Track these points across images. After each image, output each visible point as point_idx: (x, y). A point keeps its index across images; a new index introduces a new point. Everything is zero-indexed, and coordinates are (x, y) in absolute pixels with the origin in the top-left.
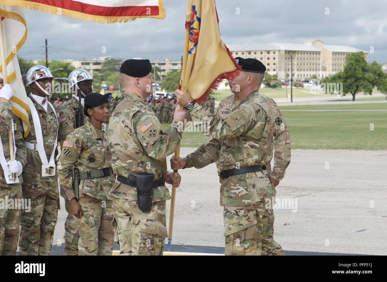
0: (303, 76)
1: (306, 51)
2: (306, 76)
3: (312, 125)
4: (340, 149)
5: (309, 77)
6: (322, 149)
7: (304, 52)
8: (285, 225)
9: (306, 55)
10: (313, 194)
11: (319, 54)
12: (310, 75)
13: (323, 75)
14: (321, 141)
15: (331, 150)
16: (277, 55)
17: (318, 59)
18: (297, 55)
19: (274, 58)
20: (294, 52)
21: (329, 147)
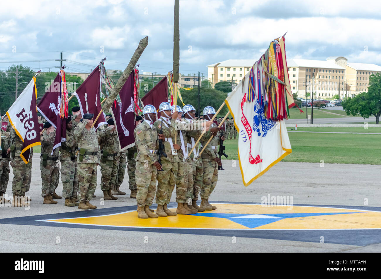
0: (324, 95)
1: (329, 69)
2: (328, 95)
3: (331, 146)
4: (351, 163)
5: (331, 97)
6: (336, 163)
7: (327, 70)
8: (308, 197)
9: (328, 72)
10: (326, 187)
11: (343, 72)
12: (333, 94)
13: (346, 95)
14: (336, 158)
15: (344, 164)
16: (297, 72)
17: (341, 77)
18: (318, 72)
19: (294, 76)
20: (316, 70)
21: (342, 162)
